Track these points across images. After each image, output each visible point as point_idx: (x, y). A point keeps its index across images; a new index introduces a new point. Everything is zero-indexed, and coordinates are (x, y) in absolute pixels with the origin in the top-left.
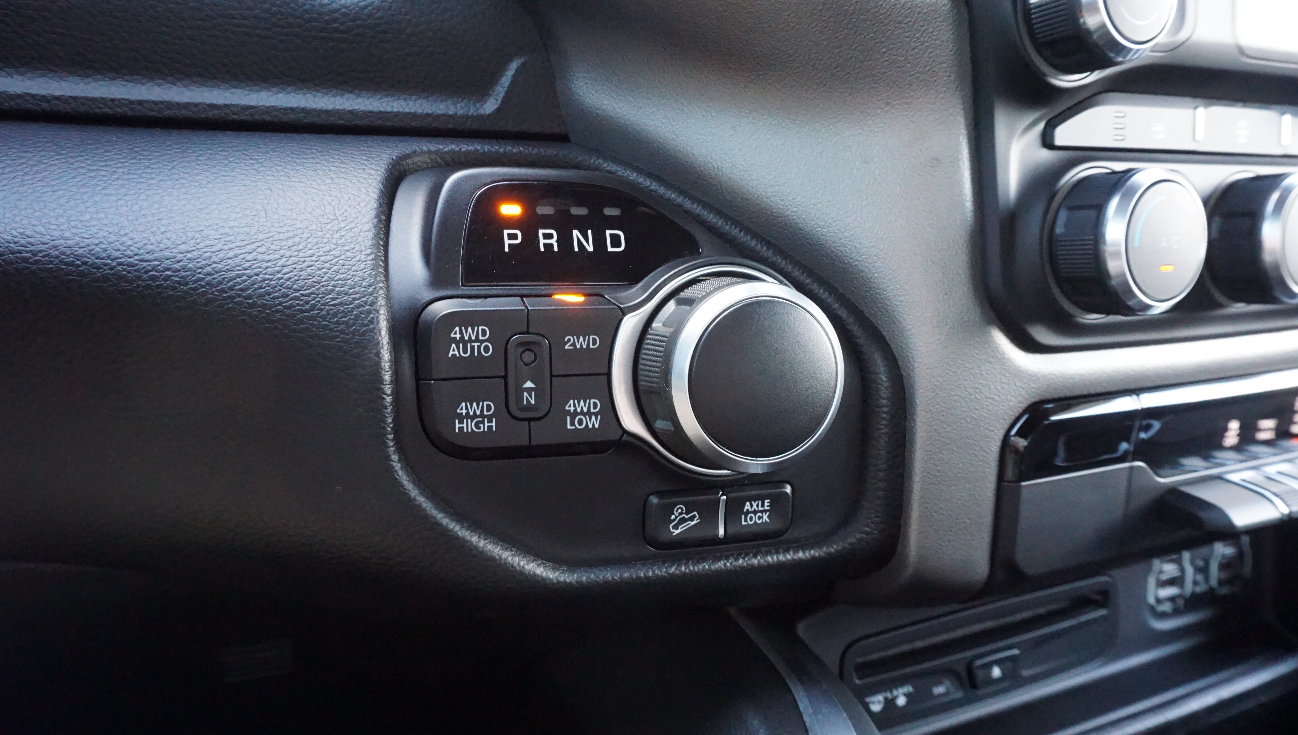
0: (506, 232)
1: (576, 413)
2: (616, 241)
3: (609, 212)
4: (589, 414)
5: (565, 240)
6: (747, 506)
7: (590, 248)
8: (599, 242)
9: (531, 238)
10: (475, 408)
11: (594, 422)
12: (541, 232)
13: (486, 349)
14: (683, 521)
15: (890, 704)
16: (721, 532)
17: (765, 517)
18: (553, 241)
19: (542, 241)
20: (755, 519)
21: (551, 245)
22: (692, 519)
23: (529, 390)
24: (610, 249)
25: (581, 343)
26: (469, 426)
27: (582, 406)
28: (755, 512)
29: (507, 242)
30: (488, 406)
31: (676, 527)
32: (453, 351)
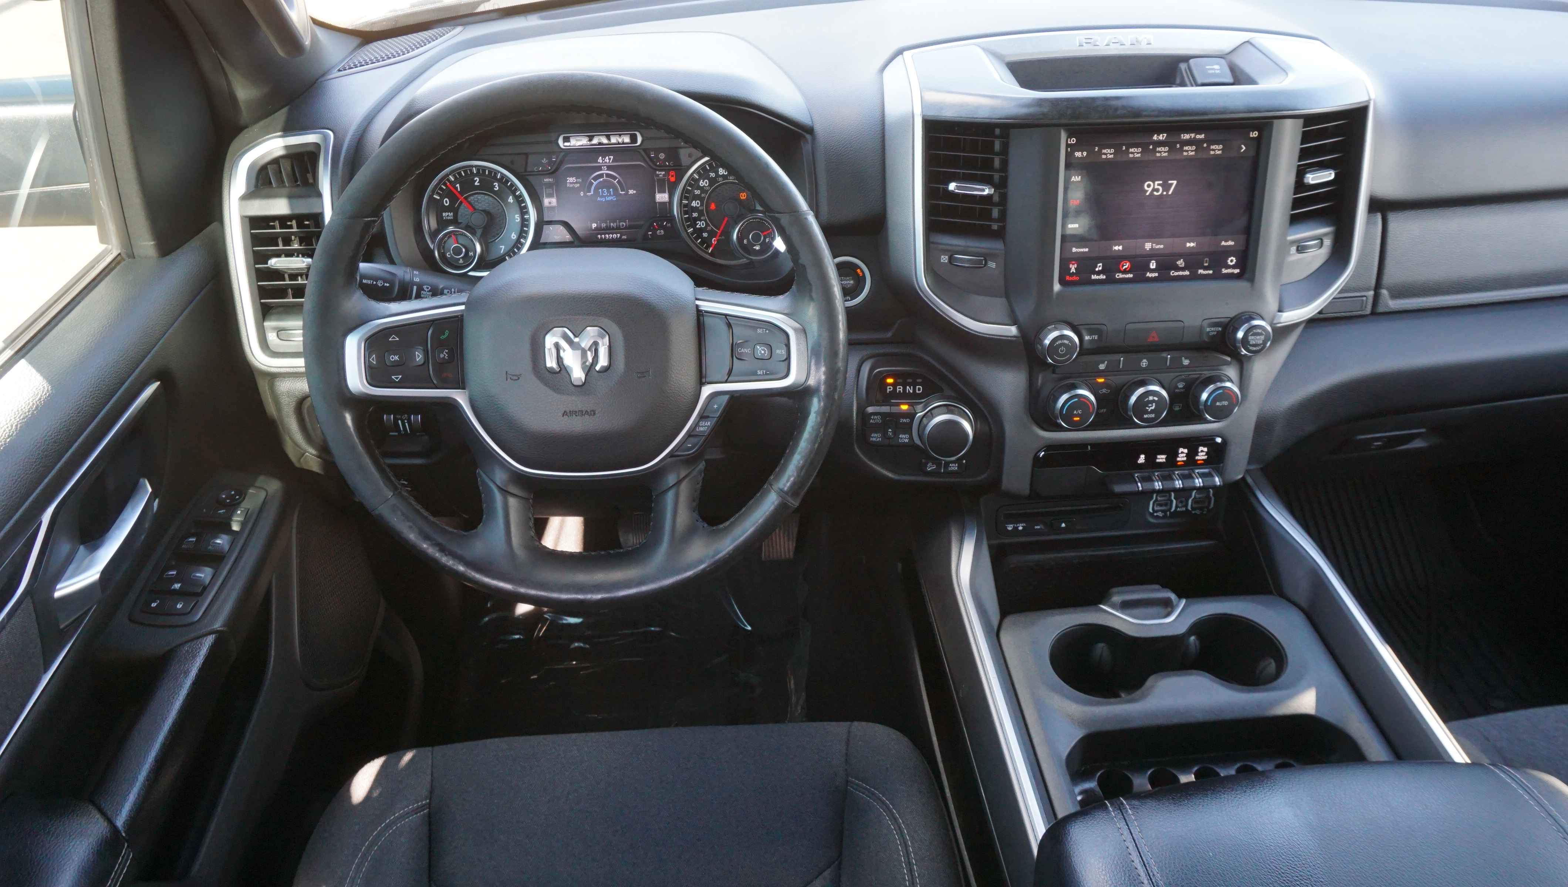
0: (888, 387)
1: (902, 438)
2: (919, 389)
3: (919, 380)
4: (906, 438)
5: (905, 389)
6: (951, 465)
7: (911, 392)
8: (914, 389)
9: (895, 389)
10: (876, 435)
11: (907, 441)
12: (898, 387)
13: (880, 421)
14: (931, 467)
15: (1016, 528)
16: (942, 471)
17: (956, 468)
18: (901, 390)
19: (898, 390)
20: (953, 468)
21: (900, 391)
22: (934, 467)
23: (890, 432)
24: (917, 392)
25: (905, 420)
26: (874, 439)
27: (904, 436)
28: (953, 467)
29: (888, 390)
30: (879, 435)
31: (929, 468)
32: (871, 421)
